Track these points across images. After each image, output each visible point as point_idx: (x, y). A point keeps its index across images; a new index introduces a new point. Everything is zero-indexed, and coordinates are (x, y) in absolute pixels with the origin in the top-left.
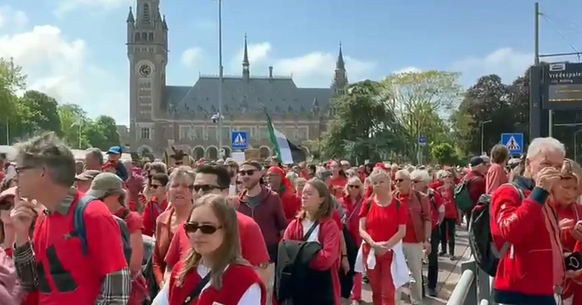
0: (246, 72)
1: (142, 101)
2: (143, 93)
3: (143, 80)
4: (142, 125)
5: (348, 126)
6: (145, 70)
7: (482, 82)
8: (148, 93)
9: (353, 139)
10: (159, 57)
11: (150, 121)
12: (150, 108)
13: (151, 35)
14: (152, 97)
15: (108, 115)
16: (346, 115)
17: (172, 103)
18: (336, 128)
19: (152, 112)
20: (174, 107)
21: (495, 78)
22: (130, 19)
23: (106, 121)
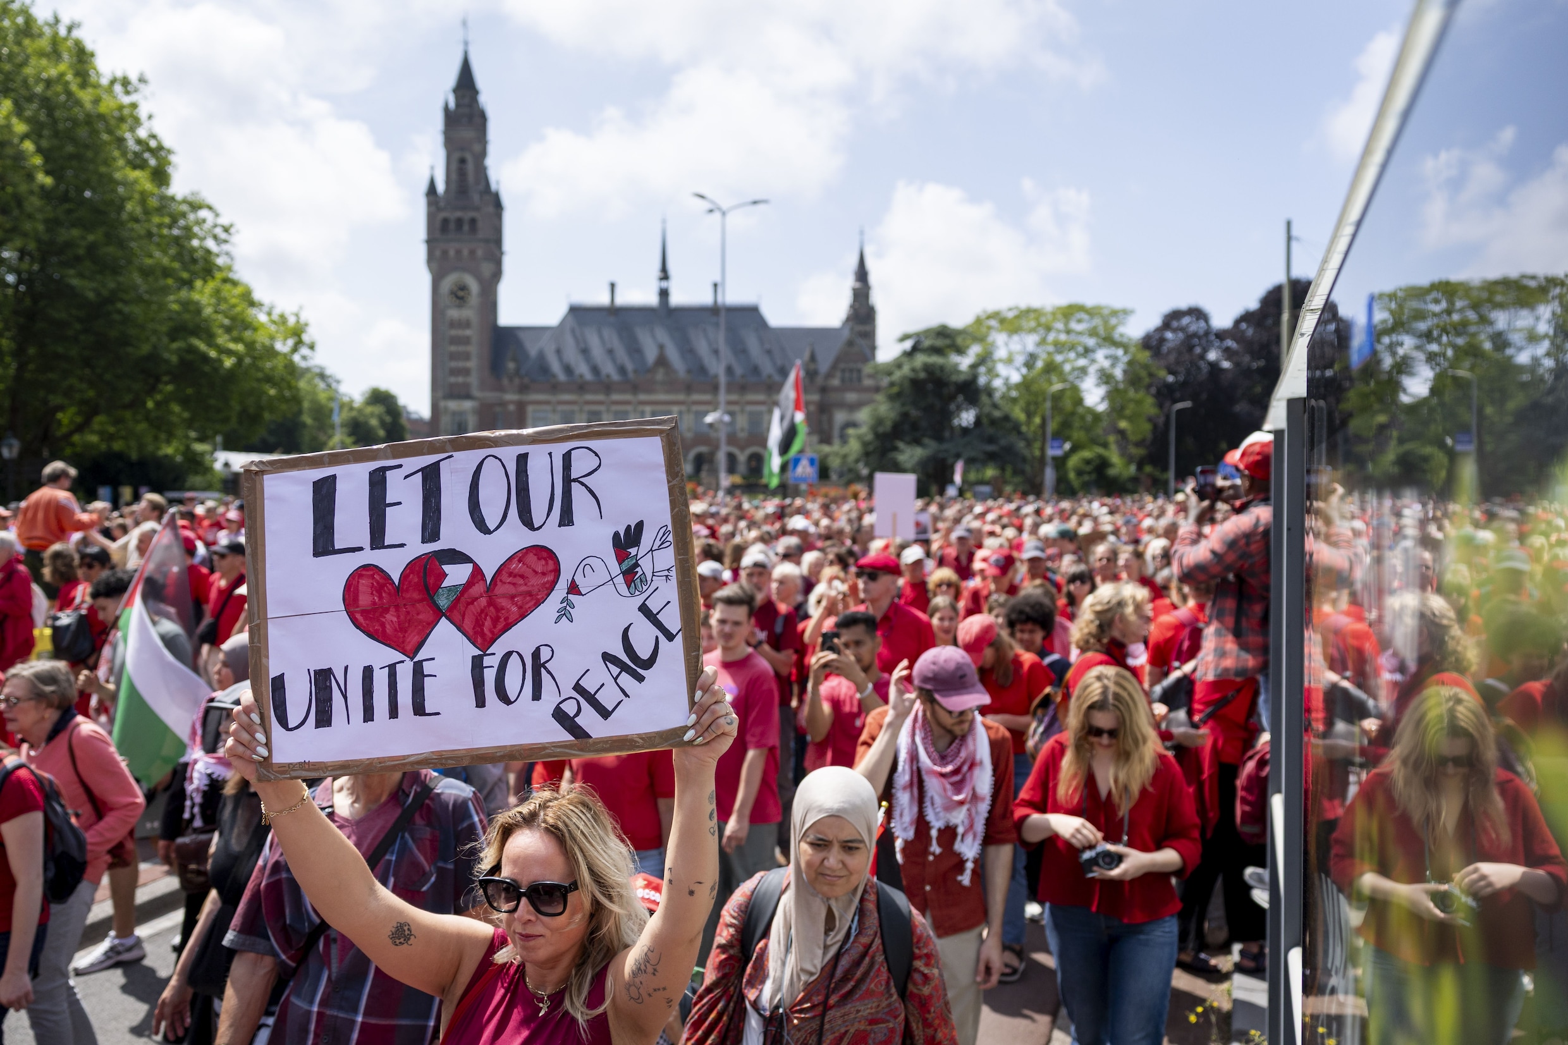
0: (664, 294)
1: (453, 356)
2: (455, 341)
3: (454, 313)
4: (453, 405)
5: (905, 415)
6: (460, 295)
7: (1172, 319)
8: (466, 341)
9: (917, 442)
10: (487, 269)
11: (468, 397)
12: (466, 372)
13: (473, 221)
14: (473, 349)
15: (384, 386)
16: (899, 395)
17: (514, 359)
18: (879, 421)
19: (473, 380)
20: (517, 372)
21: (1197, 313)
22: (432, 190)
23: (381, 399)
